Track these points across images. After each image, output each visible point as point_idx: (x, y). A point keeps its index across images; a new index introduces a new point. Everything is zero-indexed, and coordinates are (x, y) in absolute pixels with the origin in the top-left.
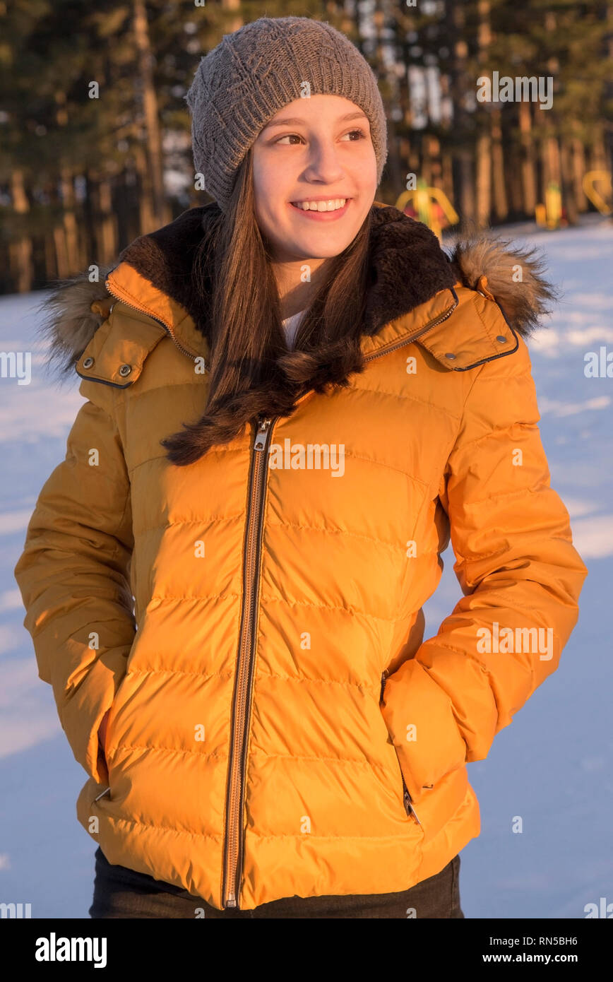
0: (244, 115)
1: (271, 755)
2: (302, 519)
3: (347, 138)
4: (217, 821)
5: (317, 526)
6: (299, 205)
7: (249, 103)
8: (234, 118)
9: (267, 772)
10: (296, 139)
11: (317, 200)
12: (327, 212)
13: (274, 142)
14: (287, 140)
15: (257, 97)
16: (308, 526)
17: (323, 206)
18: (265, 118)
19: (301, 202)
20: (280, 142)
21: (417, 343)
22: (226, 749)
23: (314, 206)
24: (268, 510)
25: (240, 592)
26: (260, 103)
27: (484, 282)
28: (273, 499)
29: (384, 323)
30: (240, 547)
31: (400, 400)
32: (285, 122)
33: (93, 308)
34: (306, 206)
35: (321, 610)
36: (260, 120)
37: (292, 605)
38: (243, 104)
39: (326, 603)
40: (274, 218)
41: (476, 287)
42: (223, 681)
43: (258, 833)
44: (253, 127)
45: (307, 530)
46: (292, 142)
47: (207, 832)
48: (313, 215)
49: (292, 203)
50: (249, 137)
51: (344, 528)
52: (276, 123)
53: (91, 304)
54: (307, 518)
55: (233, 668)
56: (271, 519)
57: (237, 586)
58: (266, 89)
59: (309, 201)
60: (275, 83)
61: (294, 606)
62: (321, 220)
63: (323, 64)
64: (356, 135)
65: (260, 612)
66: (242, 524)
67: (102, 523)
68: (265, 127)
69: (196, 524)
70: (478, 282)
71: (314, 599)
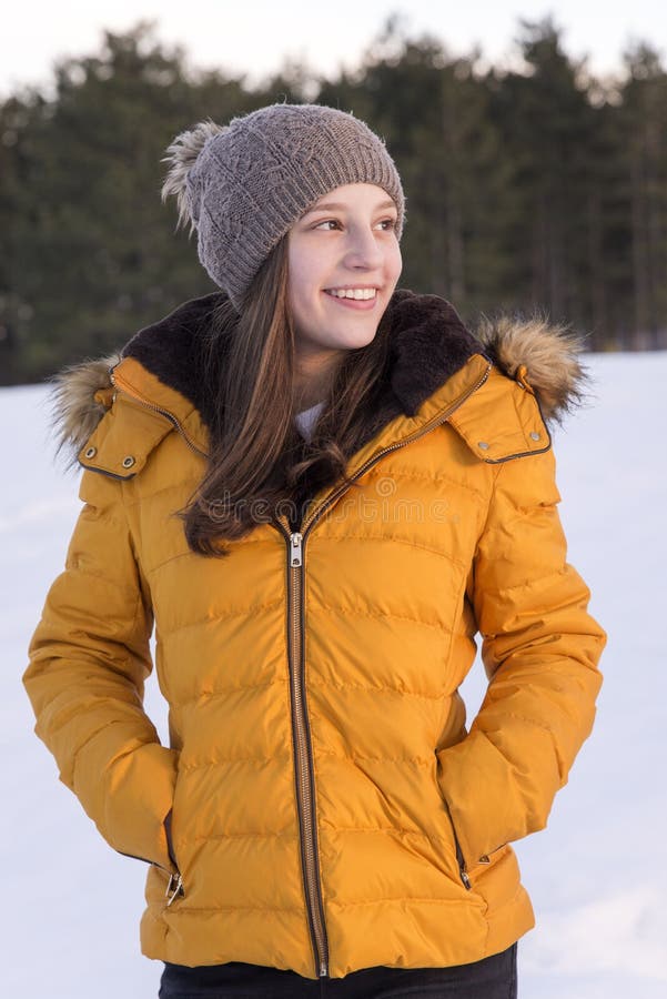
0: (283, 198)
1: (339, 829)
2: (345, 603)
3: (380, 227)
5: (360, 610)
6: (334, 293)
7: (289, 187)
8: (271, 201)
9: (338, 846)
10: (336, 225)
11: (354, 288)
12: (363, 300)
13: (313, 227)
14: (326, 226)
15: (300, 182)
16: (350, 609)
17: (359, 294)
18: (308, 202)
19: (337, 289)
20: (322, 226)
21: (446, 425)
23: (350, 294)
24: (309, 596)
25: (286, 677)
26: (304, 188)
27: (523, 371)
28: (313, 585)
30: (283, 633)
31: (436, 484)
32: (329, 207)
33: (96, 398)
34: (342, 294)
35: (370, 691)
36: (303, 205)
37: (339, 688)
38: (283, 187)
39: (376, 685)
40: (308, 305)
41: (515, 378)
43: (339, 904)
44: (295, 212)
45: (350, 614)
46: (331, 228)
47: (290, 909)
48: (349, 302)
49: (325, 291)
50: (288, 221)
51: (387, 611)
52: (318, 208)
53: (94, 393)
54: (349, 600)
55: (290, 749)
56: (312, 603)
58: (310, 173)
59: (346, 288)
60: (320, 169)
61: (343, 688)
62: (357, 308)
63: (364, 152)
64: (387, 224)
65: (308, 696)
66: (282, 610)
68: (307, 212)
69: (237, 614)
70: (517, 371)
71: (363, 681)
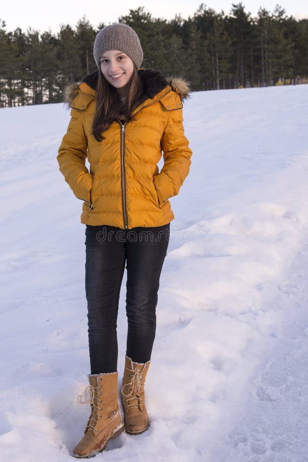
1: (131, 194)
2: (134, 141)
4: (121, 209)
5: (138, 143)
16: (135, 143)
21: (160, 102)
22: (121, 194)
24: (126, 140)
27: (177, 89)
28: (127, 137)
29: (154, 96)
30: (120, 148)
31: (156, 115)
39: (141, 161)
41: (175, 91)
42: (119, 179)
43: (131, 212)
47: (119, 212)
51: (144, 143)
53: (74, 90)
55: (121, 175)
57: (119, 157)
61: (133, 161)
65: (125, 163)
66: (120, 143)
67: (79, 147)
69: (109, 144)
70: (175, 90)
71: (138, 160)
